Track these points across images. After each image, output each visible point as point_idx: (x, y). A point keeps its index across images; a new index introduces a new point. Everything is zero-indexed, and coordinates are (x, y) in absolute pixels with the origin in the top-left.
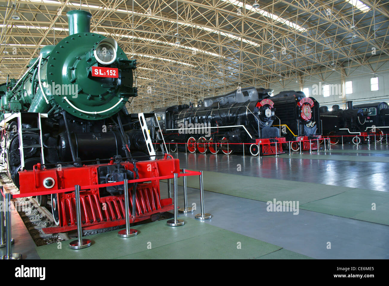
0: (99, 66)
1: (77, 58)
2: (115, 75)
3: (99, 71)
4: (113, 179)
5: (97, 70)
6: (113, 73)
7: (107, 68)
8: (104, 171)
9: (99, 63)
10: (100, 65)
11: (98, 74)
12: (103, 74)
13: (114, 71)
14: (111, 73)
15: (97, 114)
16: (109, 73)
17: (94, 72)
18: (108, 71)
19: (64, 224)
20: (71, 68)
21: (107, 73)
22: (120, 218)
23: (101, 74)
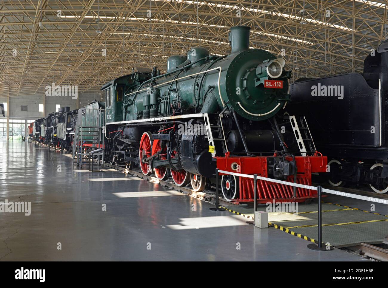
0: (268, 79)
1: (248, 70)
2: (280, 86)
3: (269, 84)
4: (280, 167)
5: (268, 82)
6: (279, 84)
7: (275, 81)
8: (272, 161)
9: (269, 77)
10: (270, 79)
11: (268, 85)
12: (272, 86)
13: (280, 83)
14: (277, 85)
15: (260, 116)
16: (276, 85)
17: (265, 84)
18: (275, 83)
19: (244, 197)
20: (243, 79)
21: (274, 85)
22: (283, 198)
23: (270, 85)
